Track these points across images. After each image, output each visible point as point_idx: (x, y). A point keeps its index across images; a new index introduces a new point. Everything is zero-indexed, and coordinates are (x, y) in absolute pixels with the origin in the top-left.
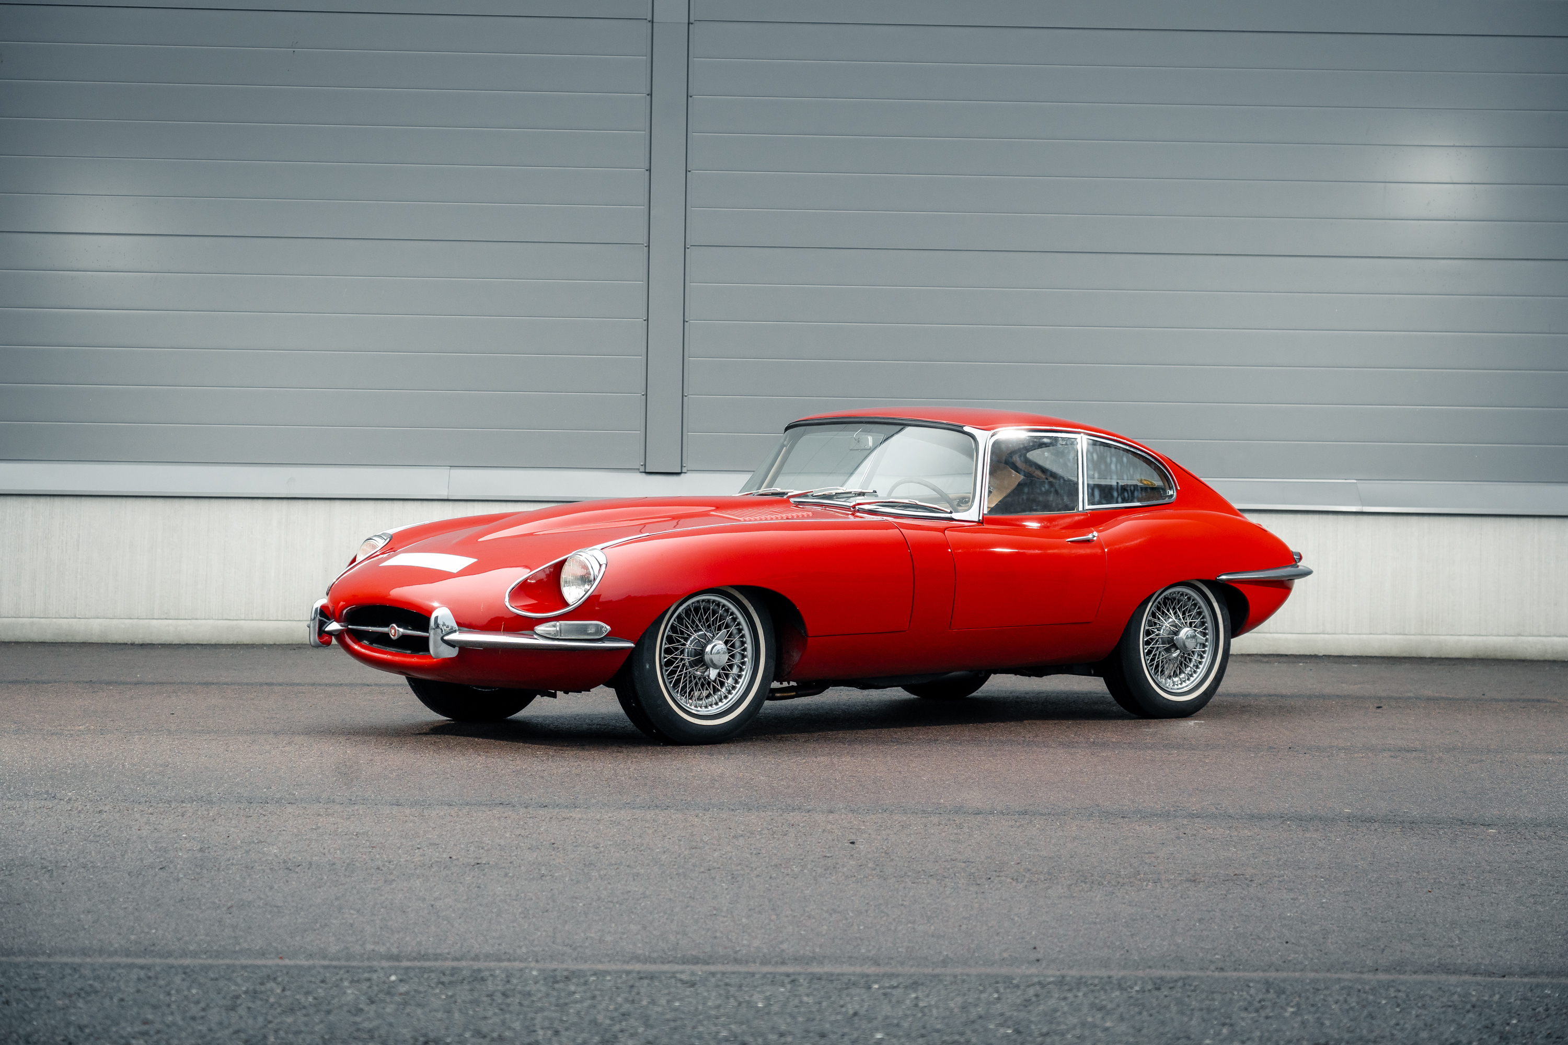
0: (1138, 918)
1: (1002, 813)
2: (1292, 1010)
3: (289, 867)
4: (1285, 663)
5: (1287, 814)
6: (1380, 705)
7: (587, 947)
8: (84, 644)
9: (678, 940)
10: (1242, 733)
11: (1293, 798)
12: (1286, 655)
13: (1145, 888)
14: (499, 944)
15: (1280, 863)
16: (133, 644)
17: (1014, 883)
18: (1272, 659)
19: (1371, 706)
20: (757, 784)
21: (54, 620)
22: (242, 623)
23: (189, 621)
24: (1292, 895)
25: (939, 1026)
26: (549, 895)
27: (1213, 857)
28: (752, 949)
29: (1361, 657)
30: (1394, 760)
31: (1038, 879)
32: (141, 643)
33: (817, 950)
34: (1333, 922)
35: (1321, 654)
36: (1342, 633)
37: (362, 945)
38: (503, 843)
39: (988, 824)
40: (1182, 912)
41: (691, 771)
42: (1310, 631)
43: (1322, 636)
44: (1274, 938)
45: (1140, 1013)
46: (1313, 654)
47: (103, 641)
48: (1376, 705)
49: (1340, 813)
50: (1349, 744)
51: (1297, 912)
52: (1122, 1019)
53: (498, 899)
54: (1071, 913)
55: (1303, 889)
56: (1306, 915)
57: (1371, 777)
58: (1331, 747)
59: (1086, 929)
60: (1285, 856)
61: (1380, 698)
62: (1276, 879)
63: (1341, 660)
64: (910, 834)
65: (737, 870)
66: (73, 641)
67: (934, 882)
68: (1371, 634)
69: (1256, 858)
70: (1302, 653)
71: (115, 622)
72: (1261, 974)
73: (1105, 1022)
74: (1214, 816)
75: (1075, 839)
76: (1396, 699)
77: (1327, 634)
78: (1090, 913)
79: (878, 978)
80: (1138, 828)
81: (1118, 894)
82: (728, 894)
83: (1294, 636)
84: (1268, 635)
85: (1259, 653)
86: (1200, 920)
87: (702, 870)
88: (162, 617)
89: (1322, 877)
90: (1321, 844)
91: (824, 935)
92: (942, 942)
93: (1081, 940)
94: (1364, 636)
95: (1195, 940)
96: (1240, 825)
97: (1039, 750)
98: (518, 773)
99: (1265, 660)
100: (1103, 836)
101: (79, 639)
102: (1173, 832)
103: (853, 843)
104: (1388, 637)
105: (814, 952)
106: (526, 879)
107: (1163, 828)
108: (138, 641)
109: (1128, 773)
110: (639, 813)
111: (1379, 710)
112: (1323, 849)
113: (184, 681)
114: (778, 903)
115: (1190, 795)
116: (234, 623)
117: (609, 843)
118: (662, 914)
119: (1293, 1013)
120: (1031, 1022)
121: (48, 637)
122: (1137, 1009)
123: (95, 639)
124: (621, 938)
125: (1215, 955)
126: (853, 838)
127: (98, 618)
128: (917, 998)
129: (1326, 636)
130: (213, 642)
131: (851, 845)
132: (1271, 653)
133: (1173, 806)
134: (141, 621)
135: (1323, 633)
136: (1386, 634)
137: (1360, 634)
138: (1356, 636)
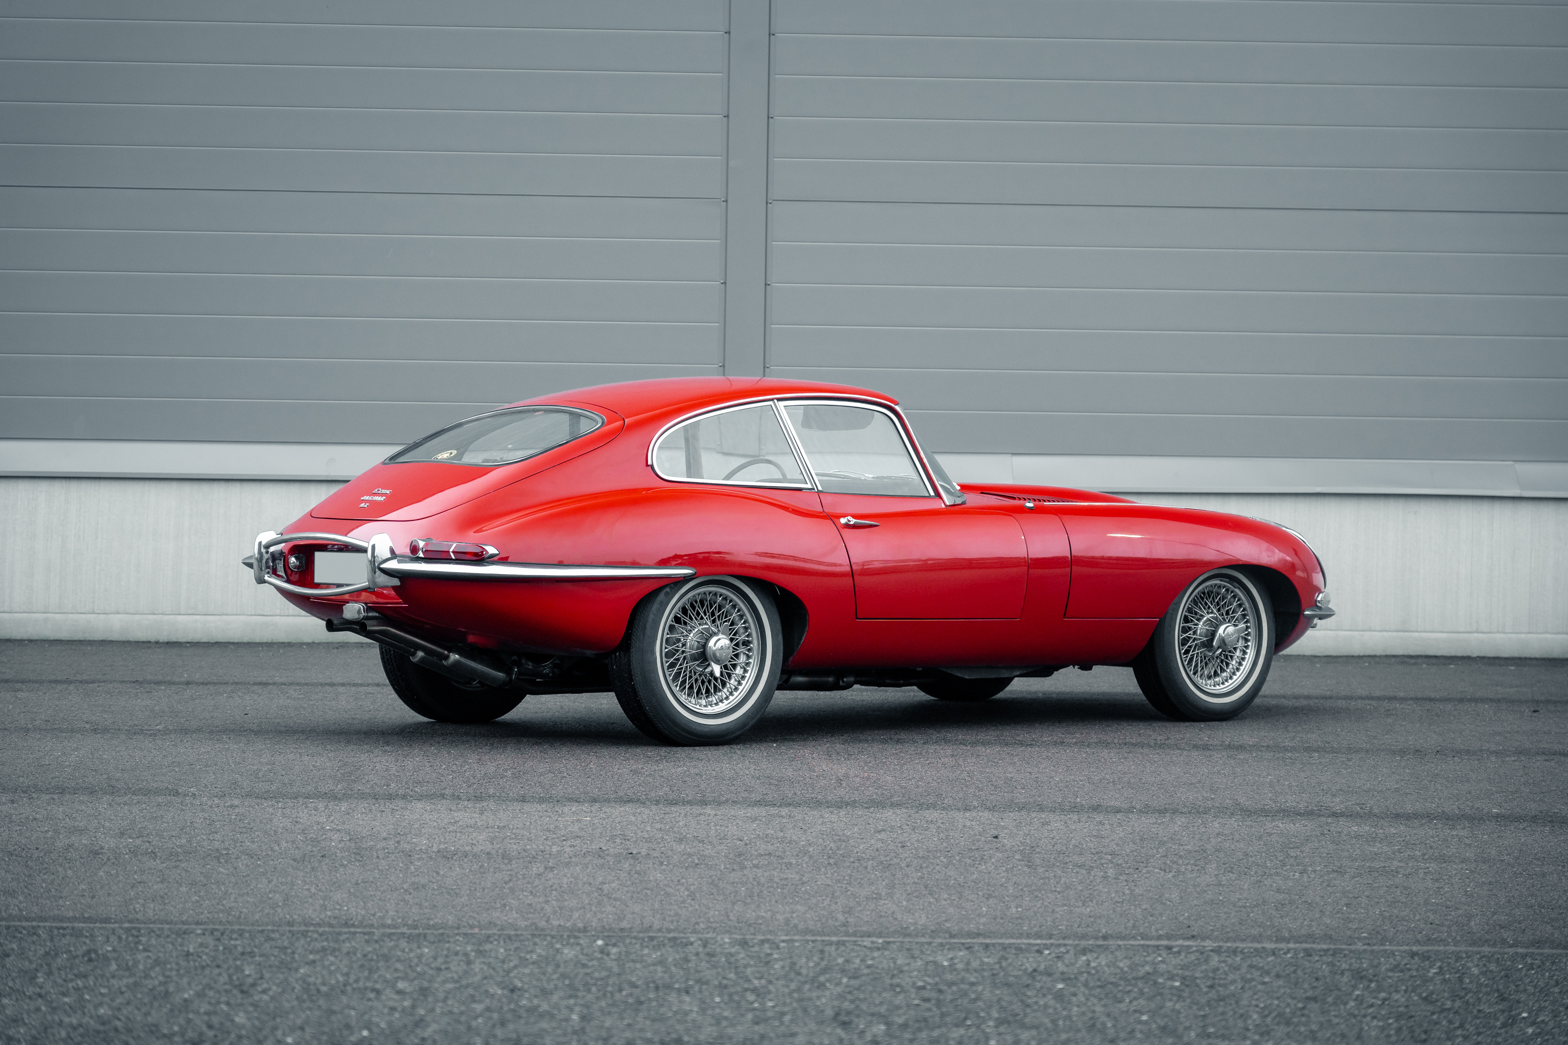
0: (1287, 902)
1: (1141, 811)
2: (1435, 971)
3: (446, 856)
4: (1433, 664)
5: (1433, 814)
6: (1536, 709)
7: (761, 924)
8: (103, 643)
9: (846, 918)
10: (1387, 736)
11: (1440, 799)
12: (1436, 657)
13: (1292, 877)
14: (677, 921)
15: (1426, 857)
16: (157, 643)
17: (1163, 873)
18: (1419, 660)
19: (1527, 711)
20: (884, 783)
21: (71, 615)
22: (277, 619)
23: (219, 617)
24: (1437, 885)
25: (1113, 980)
26: (710, 880)
27: (1358, 852)
28: (919, 926)
29: (1520, 659)
30: (1547, 764)
31: (1186, 870)
32: (166, 640)
33: (981, 927)
34: (1477, 907)
35: (1474, 655)
36: (1498, 632)
37: (547, 921)
38: (646, 836)
39: (1129, 822)
40: (1330, 898)
41: (814, 771)
42: (1462, 630)
43: (1476, 635)
44: (1418, 920)
45: (1295, 972)
46: (1465, 655)
47: (124, 639)
48: (1532, 709)
49: (1488, 813)
50: (1501, 748)
51: (1441, 899)
52: (1278, 976)
53: (661, 883)
54: (1221, 898)
55: (1448, 880)
56: (1451, 901)
57: (1522, 780)
58: (1481, 751)
59: (1237, 912)
60: (1431, 851)
61: (1537, 702)
62: (1421, 871)
63: (1497, 662)
64: (1052, 830)
65: (887, 861)
66: (91, 639)
67: (1084, 872)
68: (1530, 633)
69: (1402, 853)
70: (1453, 654)
71: (137, 617)
72: (1407, 948)
73: (1264, 978)
74: (1358, 815)
75: (1218, 834)
76: (1555, 702)
77: (1482, 633)
78: (1239, 899)
79: (1047, 947)
80: (1281, 825)
81: (1266, 882)
82: (883, 881)
83: (1445, 635)
84: (1416, 634)
85: (1406, 654)
86: (1347, 905)
87: (852, 860)
88: (190, 612)
89: (1467, 869)
90: (1467, 841)
91: (985, 915)
92: (1099, 921)
93: (1233, 920)
94: (1523, 636)
95: (1342, 921)
96: (1385, 824)
97: (1172, 752)
98: (635, 772)
99: (1412, 661)
100: (1246, 832)
101: (98, 636)
102: (1316, 829)
103: (996, 837)
104: (1548, 636)
105: (978, 929)
106: (682, 868)
107: (1307, 826)
108: (164, 638)
109: (1269, 774)
110: (774, 811)
111: (1535, 714)
112: (1470, 845)
113: (237, 680)
114: (935, 889)
115: (1334, 796)
116: (269, 618)
117: (753, 836)
118: (824, 898)
119: (1435, 973)
120: (1196, 978)
121: (64, 635)
122: (1292, 969)
123: (115, 637)
124: (792, 917)
125: (1363, 933)
126: (995, 833)
127: (118, 613)
128: (1088, 960)
129: (1480, 635)
130: (245, 640)
131: (995, 840)
132: (1419, 653)
133: (1316, 806)
134: (166, 617)
135: (1477, 632)
136: (1547, 632)
137: (1518, 633)
138: (1514, 636)
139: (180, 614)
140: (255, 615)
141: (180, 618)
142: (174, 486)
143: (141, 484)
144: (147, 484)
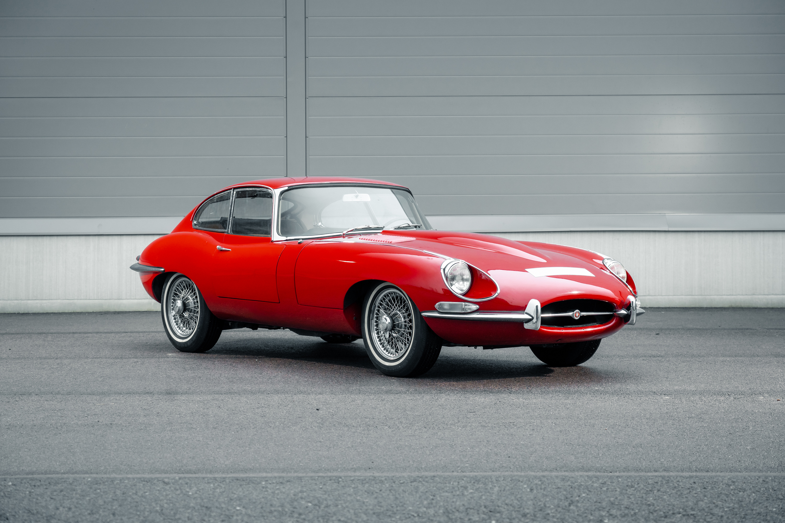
3: (10, 428)
6: (659, 333)
14: (92, 465)
16: (18, 313)
19: (654, 334)
22: (76, 301)
23: (48, 301)
35: (648, 307)
36: (659, 295)
37: (19, 467)
48: (657, 333)
61: (661, 329)
71: (9, 302)
88: (34, 299)
94: (671, 297)
104: (683, 297)
111: (657, 336)
113: (30, 332)
116: (72, 301)
129: (651, 297)
134: (23, 301)
135: (649, 296)
136: (682, 295)
137: (668, 296)
138: (666, 297)
139: (29, 300)
140: (65, 299)
141: (29, 302)
142: (25, 238)
143: (9, 238)
144: (12, 238)
